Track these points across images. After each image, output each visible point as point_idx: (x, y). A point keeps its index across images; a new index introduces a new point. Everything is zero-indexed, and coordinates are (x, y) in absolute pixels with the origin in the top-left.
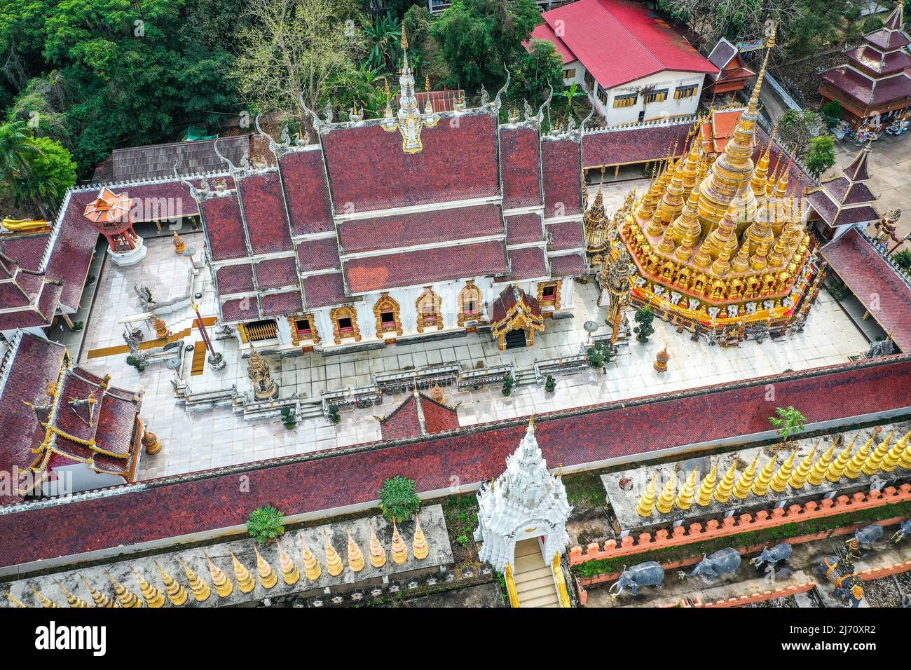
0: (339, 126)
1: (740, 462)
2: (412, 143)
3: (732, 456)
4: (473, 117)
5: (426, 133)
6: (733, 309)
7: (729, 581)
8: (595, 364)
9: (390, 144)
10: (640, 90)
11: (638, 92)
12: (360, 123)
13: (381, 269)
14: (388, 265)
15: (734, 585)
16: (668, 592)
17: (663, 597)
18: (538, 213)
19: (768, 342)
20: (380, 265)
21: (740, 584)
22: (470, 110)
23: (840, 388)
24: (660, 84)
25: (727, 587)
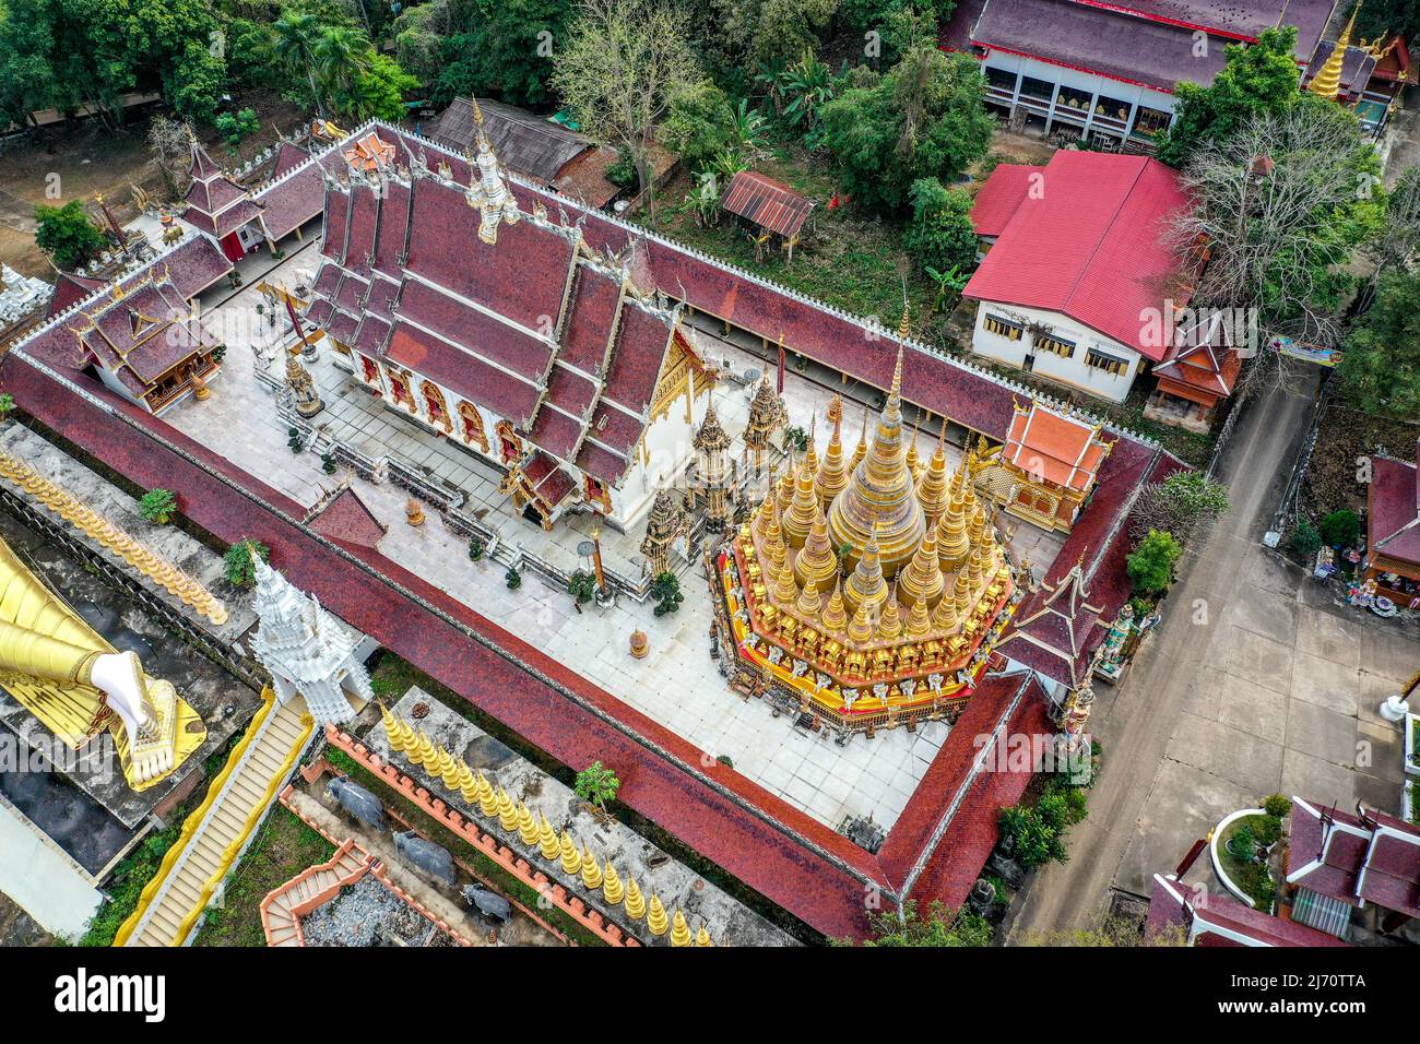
0: (430, 176)
1: (537, 786)
2: (487, 232)
3: (539, 775)
4: (552, 235)
5: (503, 227)
6: (775, 654)
7: (434, 885)
8: (583, 597)
9: (470, 221)
10: (1027, 322)
11: (1023, 325)
12: (449, 184)
13: (422, 347)
14: (429, 347)
15: (433, 892)
16: (379, 841)
17: (370, 840)
18: (596, 385)
19: (785, 723)
20: (422, 343)
21: (439, 897)
22: (551, 224)
23: (704, 807)
24: (1062, 330)
25: (426, 887)
